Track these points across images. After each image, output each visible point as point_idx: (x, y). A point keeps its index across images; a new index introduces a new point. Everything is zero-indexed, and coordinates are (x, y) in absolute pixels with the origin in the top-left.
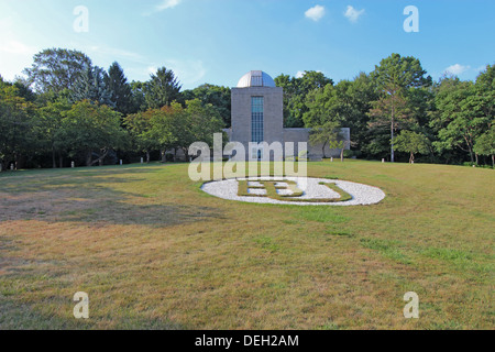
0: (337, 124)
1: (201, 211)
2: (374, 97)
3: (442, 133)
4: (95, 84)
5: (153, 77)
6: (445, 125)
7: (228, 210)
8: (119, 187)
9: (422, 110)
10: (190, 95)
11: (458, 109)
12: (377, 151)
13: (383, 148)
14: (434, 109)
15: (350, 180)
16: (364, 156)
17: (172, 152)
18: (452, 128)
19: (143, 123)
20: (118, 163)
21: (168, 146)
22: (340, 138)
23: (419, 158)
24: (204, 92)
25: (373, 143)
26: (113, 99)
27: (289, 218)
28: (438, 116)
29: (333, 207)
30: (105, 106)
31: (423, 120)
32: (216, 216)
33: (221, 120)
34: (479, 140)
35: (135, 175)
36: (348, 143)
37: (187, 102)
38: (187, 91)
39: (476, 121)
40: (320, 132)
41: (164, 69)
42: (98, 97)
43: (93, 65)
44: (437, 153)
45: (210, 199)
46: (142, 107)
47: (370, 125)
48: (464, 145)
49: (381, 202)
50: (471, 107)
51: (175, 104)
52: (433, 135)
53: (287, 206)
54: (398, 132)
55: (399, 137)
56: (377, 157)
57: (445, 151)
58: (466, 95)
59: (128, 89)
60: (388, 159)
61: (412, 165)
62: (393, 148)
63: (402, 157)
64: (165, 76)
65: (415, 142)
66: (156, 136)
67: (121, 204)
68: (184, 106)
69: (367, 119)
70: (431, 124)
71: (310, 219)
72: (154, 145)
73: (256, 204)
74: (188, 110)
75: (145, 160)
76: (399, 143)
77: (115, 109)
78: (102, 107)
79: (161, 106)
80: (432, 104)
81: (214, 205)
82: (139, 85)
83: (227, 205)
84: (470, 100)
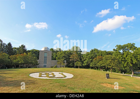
0: (63, 59)
1: (28, 82)
2: (71, 54)
3: (84, 62)
4: (3, 47)
5: (20, 47)
6: (85, 60)
7: (36, 81)
8: (4, 75)
9: (80, 57)
10: (29, 51)
11: (87, 57)
12: (72, 66)
13: (73, 65)
14: (83, 57)
15: (66, 72)
16: (69, 67)
17: (22, 65)
18: (86, 61)
19: (15, 58)
20: (6, 68)
21: (22, 64)
22: (64, 63)
23: (80, 67)
24: (33, 51)
25: (71, 64)
26: (7, 51)
27: (51, 82)
28: (83, 59)
29: (62, 79)
30: (5, 53)
31: (81, 59)
32: (32, 83)
33: (36, 58)
34: (91, 64)
35: (10, 72)
36: (66, 64)
37: (28, 53)
38: (28, 50)
39: (90, 60)
40: (60, 61)
41: (23, 45)
42: (3, 51)
43: (3, 43)
44: (83, 66)
45: (31, 78)
46: (16, 54)
47: (70, 60)
48: (88, 64)
49: (72, 78)
50: (89, 57)
51: (25, 54)
52: (83, 63)
53: (51, 79)
54: (76, 62)
55: (76, 63)
56: (72, 67)
57: (85, 66)
58: (88, 55)
59: (12, 49)
60: (74, 68)
61: (79, 69)
62: (75, 65)
63: (77, 67)
64: (23, 47)
65: (79, 64)
66: (19, 61)
67: (4, 80)
68: (27, 54)
69: (70, 59)
70: (82, 60)
71: (56, 82)
72: (17, 63)
73: (43, 79)
74: (28, 55)
75: (14, 67)
76: (76, 64)
77: (7, 54)
78: (3, 53)
79: (21, 54)
80: (82, 56)
81: (32, 80)
82: (16, 48)
83: (36, 80)
84: (89, 56)
